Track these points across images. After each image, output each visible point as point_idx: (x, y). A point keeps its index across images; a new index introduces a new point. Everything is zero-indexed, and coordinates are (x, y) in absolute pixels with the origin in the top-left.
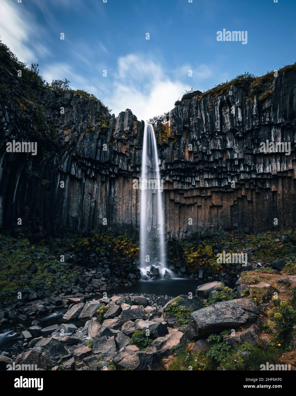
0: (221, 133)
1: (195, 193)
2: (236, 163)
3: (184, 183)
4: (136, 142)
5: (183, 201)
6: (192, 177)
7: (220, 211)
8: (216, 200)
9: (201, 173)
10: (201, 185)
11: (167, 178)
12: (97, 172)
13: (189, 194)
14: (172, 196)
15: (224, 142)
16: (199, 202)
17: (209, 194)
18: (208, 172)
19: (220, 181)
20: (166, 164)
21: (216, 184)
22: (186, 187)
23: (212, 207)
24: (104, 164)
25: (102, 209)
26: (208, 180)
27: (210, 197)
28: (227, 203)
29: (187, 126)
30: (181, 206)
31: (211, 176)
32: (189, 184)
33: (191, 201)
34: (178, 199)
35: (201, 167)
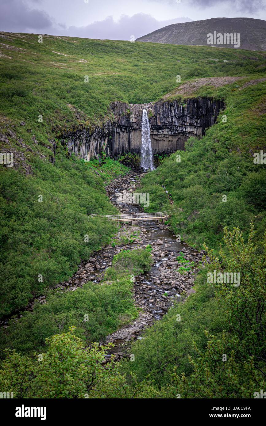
0: (171, 116)
1: (163, 136)
2: (177, 127)
3: (158, 132)
4: (140, 118)
5: (158, 139)
6: (161, 130)
7: (172, 143)
8: (170, 139)
9: (164, 128)
10: (165, 133)
11: (152, 130)
12: (125, 129)
13: (160, 136)
14: (154, 137)
15: (172, 119)
16: (164, 139)
17: (168, 136)
18: (167, 128)
19: (172, 132)
20: (152, 126)
21: (170, 133)
22: (159, 134)
23: (169, 141)
24: (128, 127)
25: (127, 143)
26: (167, 131)
27: (168, 137)
28: (175, 140)
29: (159, 112)
30: (157, 140)
31: (169, 130)
32: (160, 132)
33: (161, 139)
34: (156, 138)
35: (165, 127)
